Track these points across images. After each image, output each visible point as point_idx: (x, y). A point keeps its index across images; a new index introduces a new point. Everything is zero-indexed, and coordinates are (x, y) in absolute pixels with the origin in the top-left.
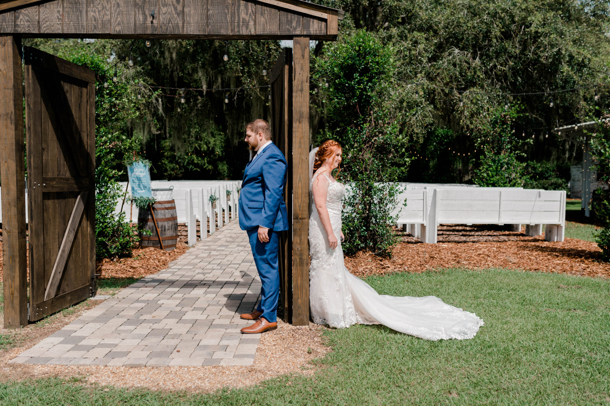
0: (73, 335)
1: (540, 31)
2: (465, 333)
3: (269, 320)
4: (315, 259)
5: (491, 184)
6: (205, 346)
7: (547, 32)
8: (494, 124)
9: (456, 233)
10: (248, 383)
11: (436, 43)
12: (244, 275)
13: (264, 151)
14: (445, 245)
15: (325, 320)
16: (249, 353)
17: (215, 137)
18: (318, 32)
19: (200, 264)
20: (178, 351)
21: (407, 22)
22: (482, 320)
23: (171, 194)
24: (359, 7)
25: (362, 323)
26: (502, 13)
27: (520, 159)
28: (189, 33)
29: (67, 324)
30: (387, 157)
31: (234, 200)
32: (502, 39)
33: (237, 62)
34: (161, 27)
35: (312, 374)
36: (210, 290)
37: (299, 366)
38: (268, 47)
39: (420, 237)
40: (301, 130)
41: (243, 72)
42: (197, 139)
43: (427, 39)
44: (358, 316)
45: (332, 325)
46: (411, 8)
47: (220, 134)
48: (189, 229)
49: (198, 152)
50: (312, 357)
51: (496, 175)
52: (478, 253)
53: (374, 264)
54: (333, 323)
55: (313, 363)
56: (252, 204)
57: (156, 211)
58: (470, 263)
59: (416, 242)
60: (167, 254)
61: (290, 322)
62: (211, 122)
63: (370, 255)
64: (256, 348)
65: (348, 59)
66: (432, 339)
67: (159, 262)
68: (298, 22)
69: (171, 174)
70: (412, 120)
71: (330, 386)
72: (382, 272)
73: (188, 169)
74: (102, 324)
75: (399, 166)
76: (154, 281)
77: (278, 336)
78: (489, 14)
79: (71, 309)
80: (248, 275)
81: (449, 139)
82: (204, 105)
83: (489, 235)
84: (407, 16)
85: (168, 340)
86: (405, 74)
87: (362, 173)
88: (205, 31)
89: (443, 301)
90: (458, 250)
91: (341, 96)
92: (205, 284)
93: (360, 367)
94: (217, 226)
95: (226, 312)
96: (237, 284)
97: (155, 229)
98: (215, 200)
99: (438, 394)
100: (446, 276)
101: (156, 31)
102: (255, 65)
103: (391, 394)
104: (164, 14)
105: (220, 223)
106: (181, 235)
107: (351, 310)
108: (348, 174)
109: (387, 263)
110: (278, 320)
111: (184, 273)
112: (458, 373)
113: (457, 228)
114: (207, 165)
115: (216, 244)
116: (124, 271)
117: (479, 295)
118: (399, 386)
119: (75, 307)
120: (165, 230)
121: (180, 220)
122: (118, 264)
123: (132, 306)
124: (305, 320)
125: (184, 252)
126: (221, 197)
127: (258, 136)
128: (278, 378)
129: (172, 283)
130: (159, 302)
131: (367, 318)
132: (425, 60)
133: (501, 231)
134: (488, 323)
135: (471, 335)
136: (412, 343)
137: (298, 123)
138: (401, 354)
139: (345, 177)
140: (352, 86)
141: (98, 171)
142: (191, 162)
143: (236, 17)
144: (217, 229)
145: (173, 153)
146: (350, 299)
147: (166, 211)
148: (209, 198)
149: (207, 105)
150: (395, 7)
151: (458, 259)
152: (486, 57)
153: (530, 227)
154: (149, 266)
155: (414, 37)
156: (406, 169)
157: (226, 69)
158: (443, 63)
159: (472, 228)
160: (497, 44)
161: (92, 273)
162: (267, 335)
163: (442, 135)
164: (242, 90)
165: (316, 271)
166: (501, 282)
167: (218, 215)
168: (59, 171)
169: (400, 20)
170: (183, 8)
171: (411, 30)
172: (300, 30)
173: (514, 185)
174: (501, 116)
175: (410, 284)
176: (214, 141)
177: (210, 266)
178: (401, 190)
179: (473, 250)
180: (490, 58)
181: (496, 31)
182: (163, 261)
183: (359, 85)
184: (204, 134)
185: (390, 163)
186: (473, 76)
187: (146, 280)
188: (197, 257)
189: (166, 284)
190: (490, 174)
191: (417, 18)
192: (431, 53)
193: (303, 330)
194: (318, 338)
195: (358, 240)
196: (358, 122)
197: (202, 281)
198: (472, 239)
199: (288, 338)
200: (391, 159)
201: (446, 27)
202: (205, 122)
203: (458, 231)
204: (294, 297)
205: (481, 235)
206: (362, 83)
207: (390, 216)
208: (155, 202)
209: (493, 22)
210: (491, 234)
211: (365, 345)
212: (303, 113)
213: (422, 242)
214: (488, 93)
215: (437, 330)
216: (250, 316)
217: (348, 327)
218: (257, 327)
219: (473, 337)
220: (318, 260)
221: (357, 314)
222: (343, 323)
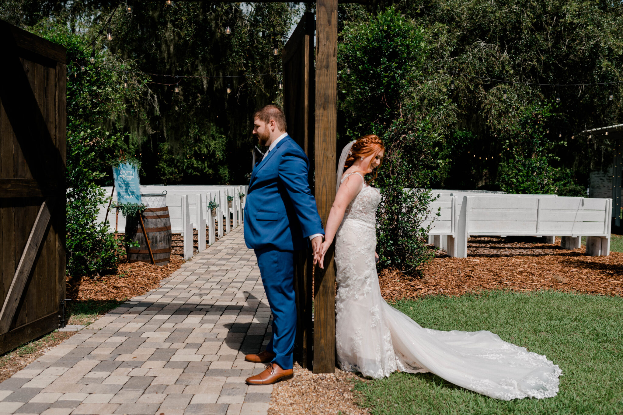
0: (26, 386)
1: (575, 21)
2: (545, 389)
3: (283, 366)
4: (343, 287)
5: (521, 190)
6: (198, 405)
7: (583, 23)
8: (524, 124)
9: (483, 245)
11: (459, 35)
12: (249, 297)
13: (278, 146)
14: (477, 260)
15: (356, 365)
17: (215, 140)
19: (197, 282)
20: (162, 414)
21: (426, 14)
22: (557, 366)
23: (164, 200)
25: (404, 370)
26: (533, 1)
27: (553, 163)
29: (21, 369)
30: (417, 158)
31: (236, 207)
32: (532, 30)
33: (241, 55)
36: (207, 317)
38: (274, 39)
39: (446, 249)
40: (326, 119)
41: (246, 65)
42: (196, 141)
43: (449, 31)
44: (398, 361)
45: (366, 373)
47: (221, 137)
48: (185, 239)
49: (198, 156)
51: (526, 181)
52: (519, 270)
53: (403, 285)
54: (367, 372)
56: (261, 215)
57: (146, 220)
58: (514, 283)
59: (442, 256)
60: (159, 270)
61: (310, 368)
62: (212, 123)
63: (397, 273)
64: (267, 409)
65: (373, 41)
67: (148, 280)
69: (169, 178)
70: (434, 119)
72: (414, 295)
73: (188, 173)
74: (66, 369)
75: (432, 169)
76: (140, 304)
77: (296, 389)
78: (518, 3)
79: (31, 345)
80: (253, 297)
81: (468, 142)
82: (204, 103)
83: (520, 248)
84: (426, 7)
85: (150, 395)
87: (388, 176)
90: (494, 266)
91: (364, 85)
92: (201, 310)
94: (217, 235)
95: (227, 350)
96: (240, 310)
97: (144, 241)
98: (214, 206)
100: (491, 300)
102: (259, 59)
105: (220, 232)
106: (177, 246)
107: (389, 353)
109: (417, 283)
111: (176, 294)
113: (482, 239)
114: (207, 169)
115: (216, 257)
116: (105, 292)
117: (540, 328)
119: (37, 342)
120: (156, 242)
121: (174, 230)
122: (99, 283)
123: (109, 340)
124: (330, 367)
125: (179, 267)
126: (222, 203)
127: (269, 125)
129: (161, 308)
130: (144, 335)
131: (410, 363)
132: (447, 54)
133: (532, 243)
134: (567, 371)
135: (553, 391)
136: (477, 404)
137: (322, 110)
140: (378, 73)
141: (76, 172)
142: (191, 166)
144: (217, 239)
145: (171, 156)
146: (389, 339)
147: (159, 220)
148: (208, 205)
149: (207, 104)
151: (499, 279)
152: (515, 51)
153: (567, 239)
154: (136, 286)
156: (439, 172)
157: (228, 63)
158: (468, 57)
159: (499, 240)
160: (527, 36)
161: (61, 297)
162: (283, 387)
163: (460, 137)
164: (246, 87)
165: (344, 302)
166: (558, 309)
167: (219, 224)
168: (16, 171)
169: (418, 11)
171: (432, 21)
173: (546, 192)
174: (533, 115)
175: (450, 312)
176: (215, 144)
177: (208, 285)
178: (433, 198)
179: (511, 266)
180: (518, 51)
181: (527, 22)
182: (153, 279)
183: (386, 73)
184: (204, 137)
185: (421, 165)
186: (501, 72)
187: (131, 303)
188: (193, 273)
189: (154, 310)
190: (520, 179)
191: (436, 9)
192: (453, 46)
193: (327, 381)
194: (349, 393)
195: (383, 257)
196: (384, 116)
197: (198, 305)
198: (503, 252)
199: (309, 392)
200: (422, 161)
201: (470, 18)
202: (204, 121)
203: (484, 242)
204: (316, 336)
205: (512, 248)
206: (389, 70)
207: (420, 227)
208: (145, 210)
209: (523, 11)
210: (521, 246)
211: (414, 407)
212: (329, 96)
213: (450, 257)
214: (516, 90)
215: (506, 385)
216: (257, 357)
217: (388, 376)
218: (268, 375)
219: (556, 394)
220: (347, 289)
221: (397, 358)
222: (382, 371)
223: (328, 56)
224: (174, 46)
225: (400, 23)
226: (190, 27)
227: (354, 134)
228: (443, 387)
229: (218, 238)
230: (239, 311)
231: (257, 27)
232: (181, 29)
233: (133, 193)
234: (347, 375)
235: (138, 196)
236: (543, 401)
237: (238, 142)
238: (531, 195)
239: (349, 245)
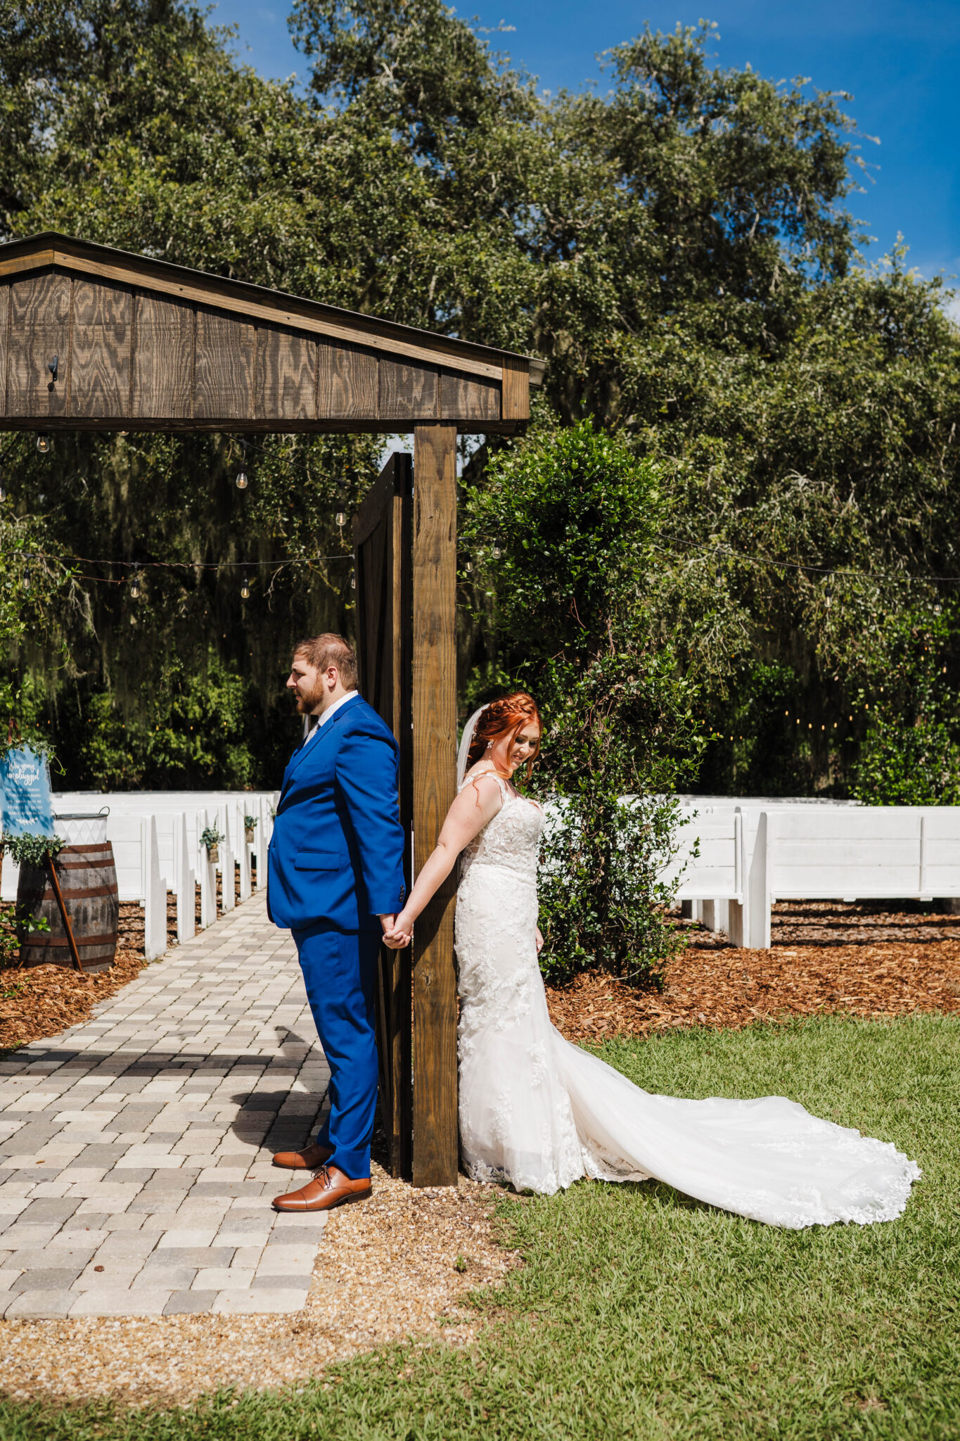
2: (878, 1206)
3: (349, 1171)
4: (472, 1004)
5: (893, 798)
6: (172, 1249)
8: (896, 652)
9: (813, 920)
10: (290, 1370)
11: (751, 462)
12: (287, 1037)
14: (791, 953)
15: (500, 1169)
16: (296, 1273)
17: (220, 687)
18: (477, 413)
19: (174, 1007)
20: (99, 1269)
21: (681, 415)
22: (914, 1162)
23: (104, 827)
24: (566, 378)
25: (599, 1176)
26: (905, 393)
28: (147, 414)
30: (647, 733)
32: (905, 453)
33: (277, 505)
34: (74, 399)
35: (470, 1341)
36: (196, 1080)
37: (432, 1315)
39: (727, 930)
40: (435, 664)
41: (288, 527)
42: (175, 690)
43: (729, 454)
44: (586, 1157)
45: (520, 1184)
46: (690, 381)
47: (234, 680)
48: (148, 915)
49: (178, 723)
50: (469, 1283)
51: (905, 777)
52: (877, 972)
53: (620, 1008)
54: (524, 1179)
55: (470, 1302)
56: (305, 859)
57: (63, 872)
58: (860, 1001)
59: (719, 946)
60: (90, 983)
61: (408, 1177)
62: (210, 649)
63: (608, 983)
64: (314, 1255)
65: (549, 490)
66: (789, 1226)
67: (67, 1003)
68: (427, 387)
69: (114, 775)
70: (702, 644)
71: (521, 1381)
72: (641, 1029)
73: (156, 763)
75: (680, 755)
76: (50, 1055)
77: (375, 1218)
78: (874, 395)
80: (295, 1039)
81: (784, 690)
82: (194, 608)
83: (893, 925)
84: (680, 401)
85: (71, 1234)
86: (680, 536)
87: (586, 773)
88: (189, 410)
89: (807, 1107)
90: (825, 966)
91: (531, 581)
92: (181, 1065)
93: (603, 1316)
94: (220, 906)
95: (235, 1145)
96: (265, 1064)
97: (60, 917)
98: (215, 840)
99: (829, 1402)
100: (805, 1036)
101: (60, 408)
102: (317, 512)
103: (694, 1406)
104: (83, 367)
105: (228, 898)
106: (130, 931)
107: (568, 1140)
108: (552, 776)
109: (652, 1004)
110: (375, 1168)
111: (129, 1034)
112: (875, 1331)
113: (814, 907)
114: (200, 753)
115: (217, 952)
117: (896, 1090)
118: (716, 1378)
120: (85, 920)
121: (124, 895)
124: (448, 1172)
125: (134, 976)
126: (232, 833)
127: (325, 676)
128: (375, 1354)
129: (95, 1063)
130: (60, 1119)
131: (612, 1160)
132: (726, 502)
133: (921, 913)
134: (932, 1172)
135: (893, 1210)
136: (739, 1238)
137: (426, 644)
138: (713, 1271)
139: (544, 784)
140: (560, 556)
142: (164, 747)
143: (269, 375)
144: (220, 915)
145: (118, 724)
146: (566, 1111)
147: (91, 871)
148: (200, 838)
149: (202, 609)
150: (654, 378)
151: (829, 992)
152: (871, 496)
154: (40, 1016)
155: (700, 447)
156: (695, 762)
157: (248, 521)
158: (771, 509)
159: (850, 908)
160: (896, 464)
162: (347, 1216)
163: (767, 680)
164: (287, 573)
165: (476, 1036)
166: (944, 1051)
167: (224, 879)
169: (664, 409)
170: (133, 352)
171: (692, 432)
172: (431, 406)
173: (947, 802)
174: (912, 634)
175: (714, 1061)
176: (219, 696)
177: (198, 1015)
178: (684, 817)
179: (862, 965)
180: (879, 498)
181: (893, 435)
182: (77, 1001)
183: (577, 554)
184: (195, 680)
185: (655, 748)
186: (843, 539)
187: (30, 1053)
188: (166, 988)
189: (80, 1066)
190: (891, 774)
191: (703, 405)
192: (740, 484)
193: (440, 1200)
194: (483, 1223)
195: (577, 946)
196: (576, 645)
197: (175, 1055)
198: (854, 935)
199: (401, 1223)
200: (658, 739)
201: (774, 426)
202: (195, 649)
203: (817, 914)
204: (417, 1109)
205: (875, 926)
206: (585, 549)
207: (657, 882)
208: (61, 849)
209: (884, 414)
210: (897, 922)
211: (611, 1245)
212: (440, 618)
213: (734, 946)
214: (878, 579)
215: (800, 1200)
216: (299, 1157)
217: (566, 1186)
218: (317, 1191)
219: (899, 1216)
220: (481, 1008)
221: (584, 1150)
222: (554, 1176)
223: (438, 539)
224: (130, 485)
225: (605, 454)
226: (166, 444)
227: (513, 684)
228: (675, 1206)
229: (223, 911)
230: (263, 1067)
231: (312, 444)
232: (147, 451)
233: (35, 814)
234: (482, 1188)
235: (46, 819)
236: (870, 1229)
237: (269, 695)
238: (915, 808)
239: (481, 917)
